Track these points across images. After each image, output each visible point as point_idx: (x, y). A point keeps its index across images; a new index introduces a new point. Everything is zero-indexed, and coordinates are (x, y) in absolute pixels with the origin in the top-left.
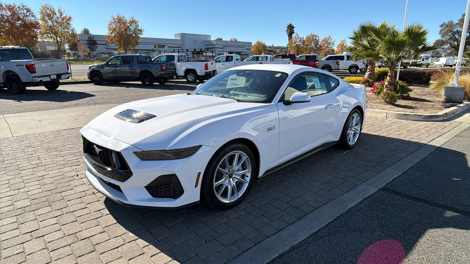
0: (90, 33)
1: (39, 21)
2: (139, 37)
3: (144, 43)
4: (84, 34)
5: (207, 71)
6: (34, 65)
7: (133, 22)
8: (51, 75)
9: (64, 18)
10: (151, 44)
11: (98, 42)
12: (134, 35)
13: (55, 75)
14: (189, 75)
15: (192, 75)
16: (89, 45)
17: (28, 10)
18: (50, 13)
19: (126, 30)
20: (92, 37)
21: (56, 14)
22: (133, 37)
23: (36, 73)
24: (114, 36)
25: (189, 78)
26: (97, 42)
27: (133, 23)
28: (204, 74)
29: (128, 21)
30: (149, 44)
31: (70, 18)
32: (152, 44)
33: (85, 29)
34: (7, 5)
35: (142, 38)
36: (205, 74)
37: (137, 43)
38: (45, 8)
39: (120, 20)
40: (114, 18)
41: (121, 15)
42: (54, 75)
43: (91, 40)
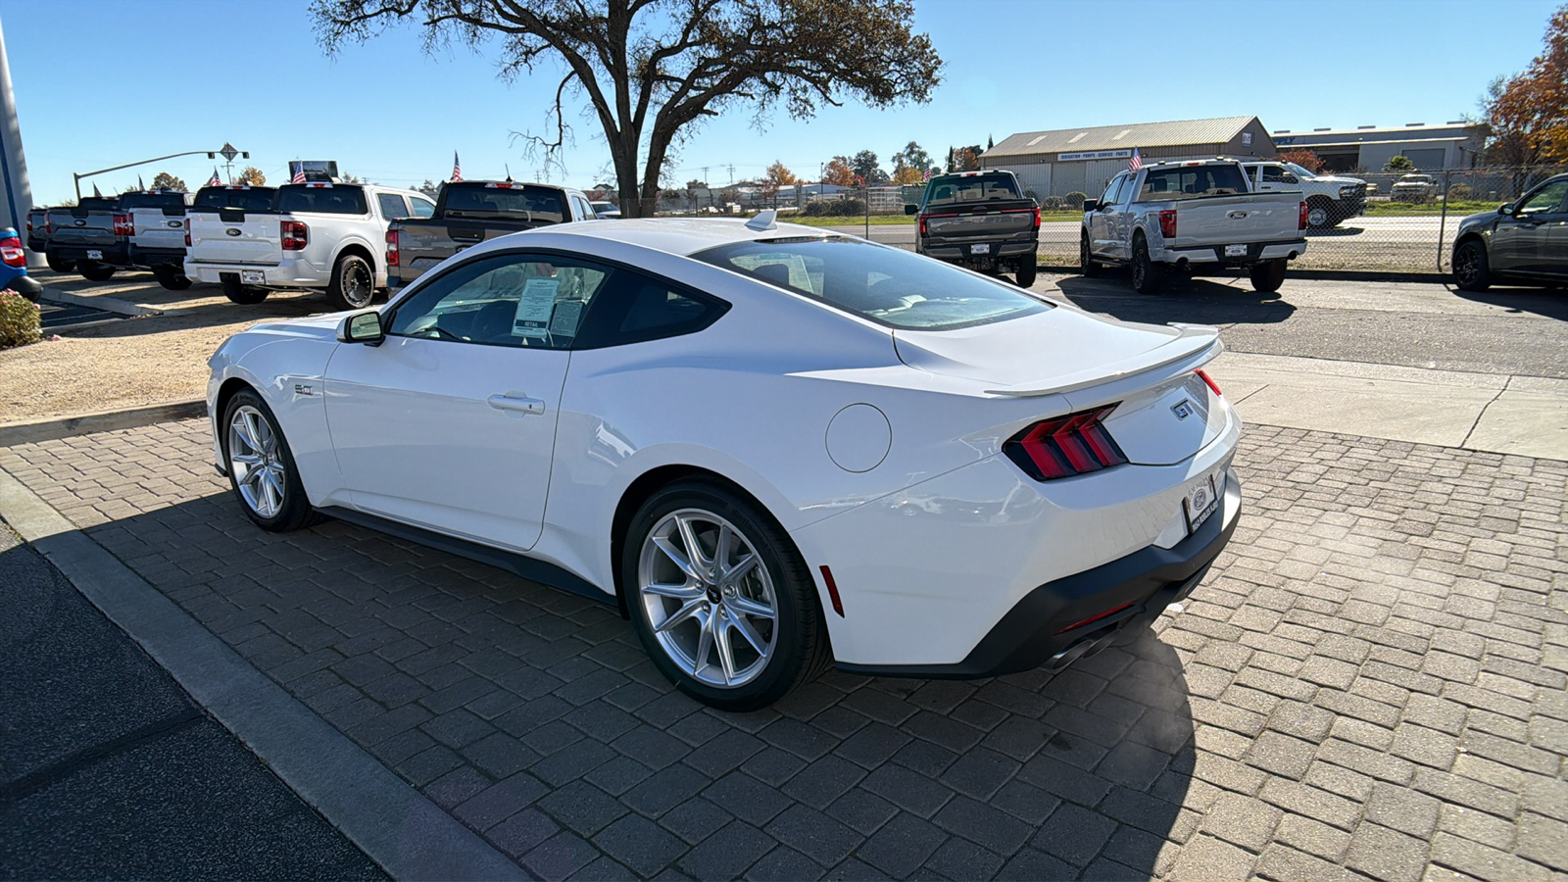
6: (1174, 212)
8: (1228, 245)
13: (1244, 244)
23: (1174, 236)
42: (1239, 244)
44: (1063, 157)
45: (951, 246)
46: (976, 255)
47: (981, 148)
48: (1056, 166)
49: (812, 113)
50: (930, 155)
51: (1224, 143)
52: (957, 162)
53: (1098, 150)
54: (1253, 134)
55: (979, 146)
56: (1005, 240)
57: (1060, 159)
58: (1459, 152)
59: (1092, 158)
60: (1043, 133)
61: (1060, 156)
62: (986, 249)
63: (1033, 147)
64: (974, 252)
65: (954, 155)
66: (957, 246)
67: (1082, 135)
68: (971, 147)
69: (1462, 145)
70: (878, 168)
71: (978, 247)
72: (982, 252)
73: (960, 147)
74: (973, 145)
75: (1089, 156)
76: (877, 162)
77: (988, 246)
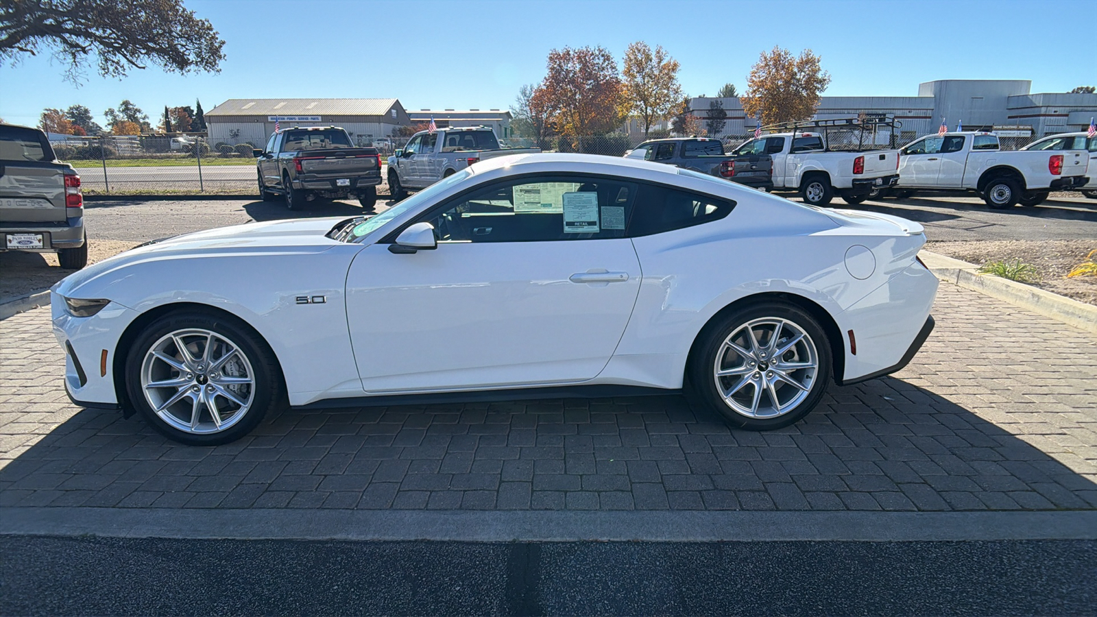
0: (735, 94)
1: (620, 77)
2: (816, 97)
3: (832, 111)
4: (725, 96)
5: (859, 176)
7: (809, 62)
9: (664, 68)
10: (850, 111)
11: (729, 114)
12: (804, 93)
14: (812, 187)
15: (818, 186)
16: (709, 121)
17: (607, 58)
18: (642, 58)
19: (787, 83)
20: (719, 102)
21: (651, 61)
22: (801, 97)
24: (759, 98)
25: (810, 193)
26: (727, 112)
27: (807, 64)
28: (850, 185)
29: (797, 60)
30: (846, 112)
31: (675, 65)
32: (853, 111)
33: (727, 86)
34: (576, 51)
35: (823, 98)
36: (853, 184)
37: (809, 112)
38: (635, 50)
39: (778, 61)
40: (765, 58)
41: (782, 49)
43: (716, 110)
44: (272, 119)
45: (323, 180)
46: (341, 187)
47: (192, 108)
48: (267, 124)
49: (123, 73)
50: (145, 112)
51: (382, 116)
52: (172, 118)
53: (297, 115)
54: (397, 110)
55: (189, 107)
56: (359, 176)
57: (270, 120)
58: (499, 127)
59: (294, 120)
60: (252, 100)
61: (269, 118)
62: (347, 182)
63: (246, 110)
64: (339, 184)
65: (169, 113)
66: (327, 180)
67: (282, 104)
68: (182, 108)
69: (500, 122)
70: (92, 120)
71: (341, 181)
72: (345, 184)
73: (173, 107)
74: (184, 106)
75: (291, 119)
76: (90, 115)
77: (348, 180)
